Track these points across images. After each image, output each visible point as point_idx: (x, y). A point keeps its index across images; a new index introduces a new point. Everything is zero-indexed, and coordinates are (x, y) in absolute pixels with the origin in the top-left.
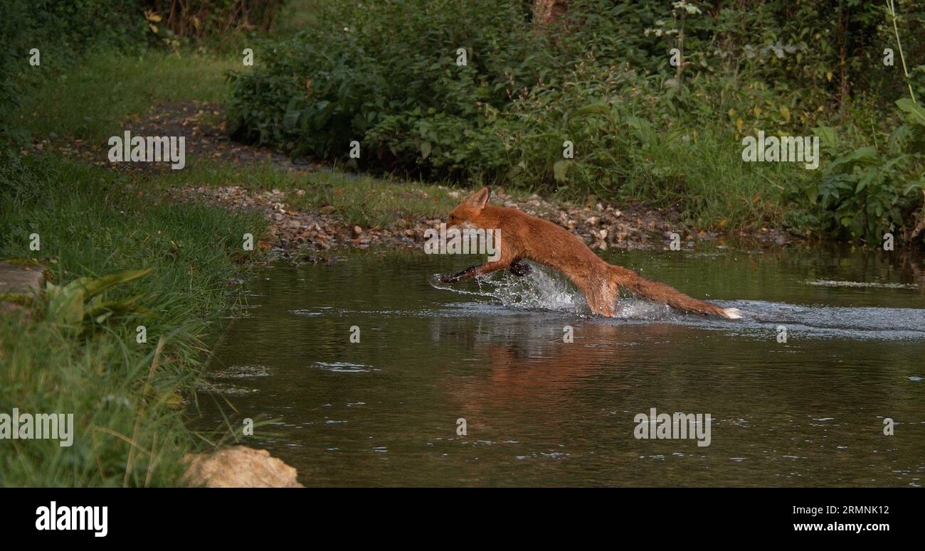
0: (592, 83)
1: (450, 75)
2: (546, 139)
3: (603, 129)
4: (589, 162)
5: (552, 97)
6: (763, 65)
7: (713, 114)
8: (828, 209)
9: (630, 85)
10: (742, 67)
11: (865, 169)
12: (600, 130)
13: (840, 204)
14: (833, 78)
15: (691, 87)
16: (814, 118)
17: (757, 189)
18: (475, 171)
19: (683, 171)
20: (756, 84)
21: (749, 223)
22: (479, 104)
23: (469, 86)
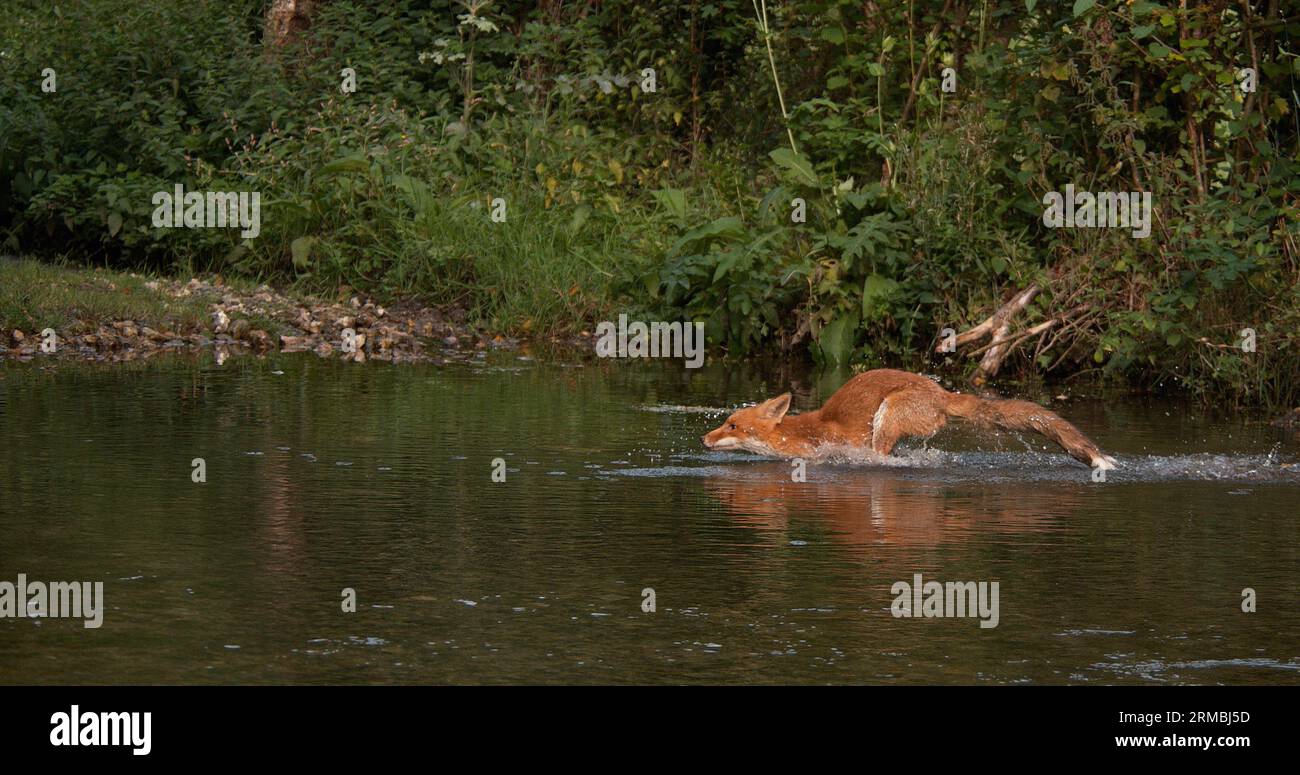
0: (345, 128)
1: (147, 118)
2: (282, 207)
3: (359, 192)
4: (340, 240)
5: (289, 148)
6: (584, 103)
7: (515, 171)
8: (675, 305)
9: (399, 131)
10: (554, 106)
11: (726, 249)
12: (357, 195)
13: (691, 298)
14: (682, 121)
15: (483, 134)
16: (656, 177)
17: (575, 276)
18: (182, 253)
19: (472, 252)
20: (576, 128)
21: (564, 325)
22: (188, 158)
23: (175, 132)
